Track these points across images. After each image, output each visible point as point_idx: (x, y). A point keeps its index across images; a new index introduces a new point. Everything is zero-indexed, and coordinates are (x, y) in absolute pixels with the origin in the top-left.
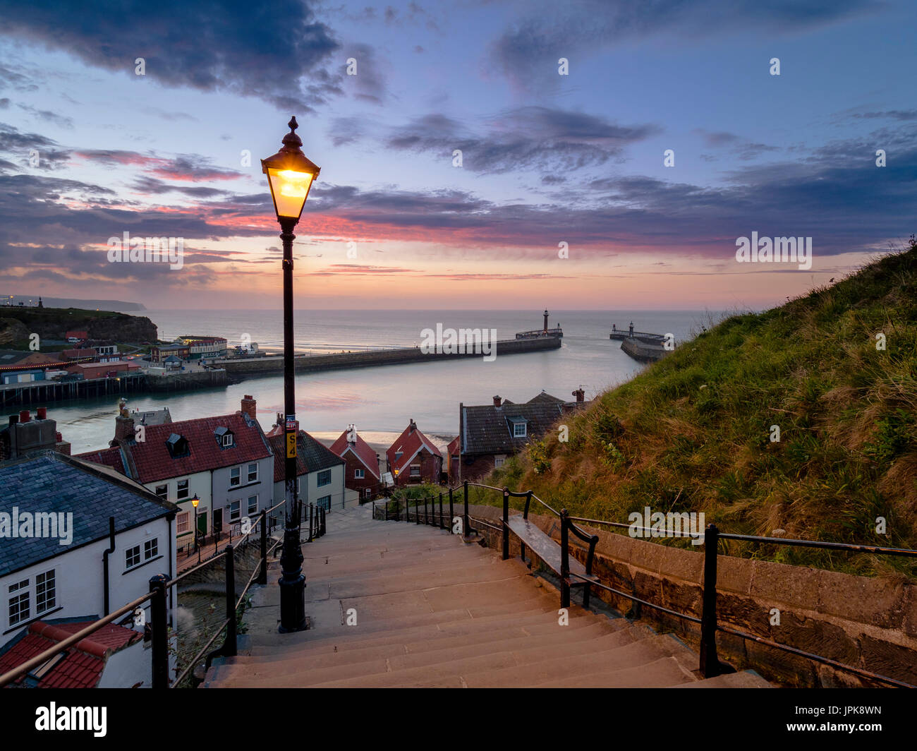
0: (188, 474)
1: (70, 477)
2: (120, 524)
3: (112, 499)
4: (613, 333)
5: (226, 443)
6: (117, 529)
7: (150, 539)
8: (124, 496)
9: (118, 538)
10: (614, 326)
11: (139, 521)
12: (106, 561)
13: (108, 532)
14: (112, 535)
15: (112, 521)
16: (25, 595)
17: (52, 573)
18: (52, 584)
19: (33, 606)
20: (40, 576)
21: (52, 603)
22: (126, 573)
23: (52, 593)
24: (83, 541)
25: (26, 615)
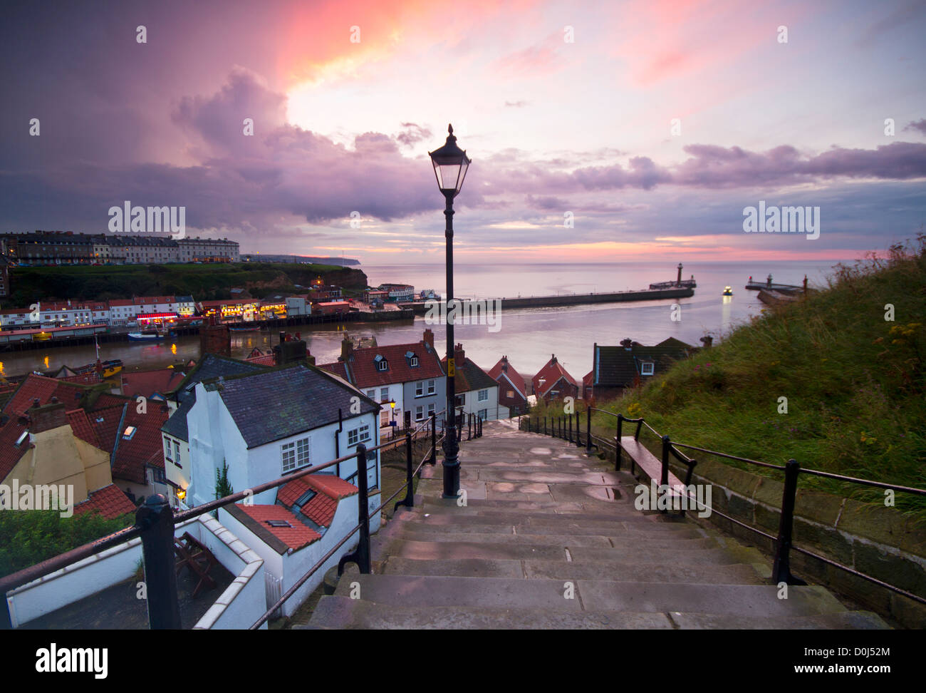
0: (388, 384)
1: (315, 380)
2: (345, 415)
3: (340, 397)
4: (749, 284)
5: (412, 363)
6: (343, 417)
7: (364, 425)
9: (343, 423)
10: (751, 278)
11: (356, 413)
12: (337, 438)
13: (338, 419)
14: (340, 421)
15: (340, 410)
16: (292, 453)
17: (306, 440)
18: (307, 448)
19: (297, 461)
20: (299, 442)
21: (307, 460)
22: (349, 447)
23: (307, 454)
24: (323, 423)
25: (293, 466)
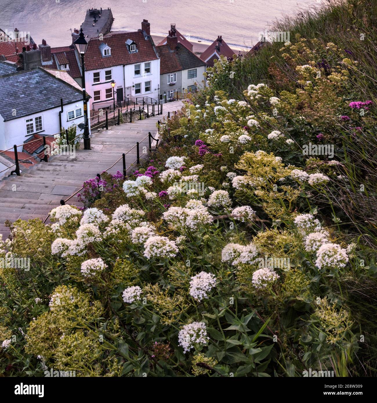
0: (110, 67)
1: (46, 79)
2: (65, 101)
3: (63, 90)
5: (132, 50)
6: (64, 103)
7: (78, 108)
8: (67, 89)
9: (64, 107)
11: (73, 101)
12: (60, 115)
13: (60, 104)
14: (62, 105)
15: (62, 100)
16: (32, 124)
17: (40, 118)
18: (40, 121)
19: (35, 128)
20: (36, 119)
21: (41, 128)
22: (68, 121)
23: (41, 125)
24: (51, 107)
25: (32, 131)
